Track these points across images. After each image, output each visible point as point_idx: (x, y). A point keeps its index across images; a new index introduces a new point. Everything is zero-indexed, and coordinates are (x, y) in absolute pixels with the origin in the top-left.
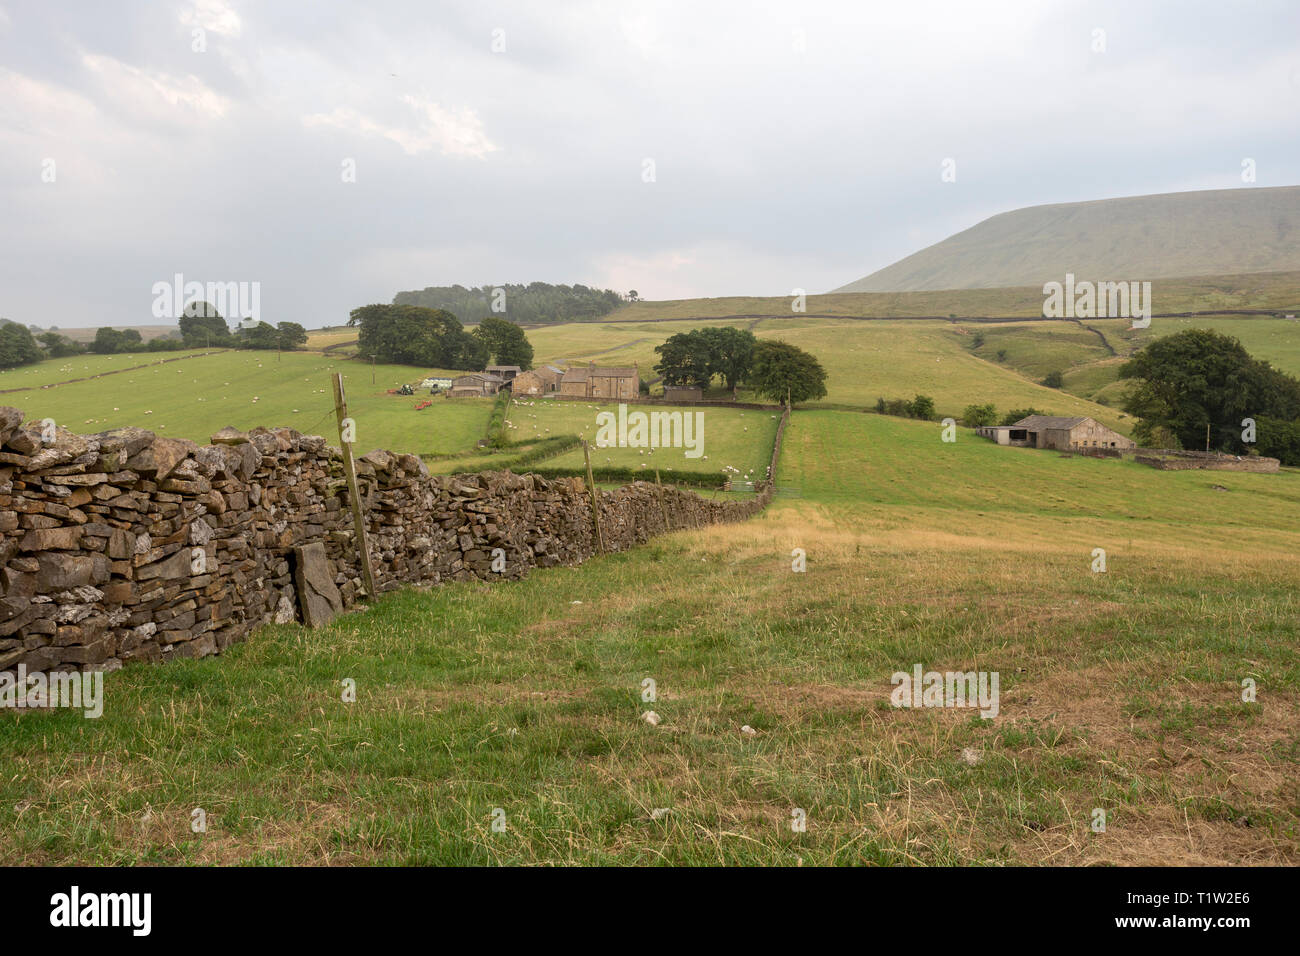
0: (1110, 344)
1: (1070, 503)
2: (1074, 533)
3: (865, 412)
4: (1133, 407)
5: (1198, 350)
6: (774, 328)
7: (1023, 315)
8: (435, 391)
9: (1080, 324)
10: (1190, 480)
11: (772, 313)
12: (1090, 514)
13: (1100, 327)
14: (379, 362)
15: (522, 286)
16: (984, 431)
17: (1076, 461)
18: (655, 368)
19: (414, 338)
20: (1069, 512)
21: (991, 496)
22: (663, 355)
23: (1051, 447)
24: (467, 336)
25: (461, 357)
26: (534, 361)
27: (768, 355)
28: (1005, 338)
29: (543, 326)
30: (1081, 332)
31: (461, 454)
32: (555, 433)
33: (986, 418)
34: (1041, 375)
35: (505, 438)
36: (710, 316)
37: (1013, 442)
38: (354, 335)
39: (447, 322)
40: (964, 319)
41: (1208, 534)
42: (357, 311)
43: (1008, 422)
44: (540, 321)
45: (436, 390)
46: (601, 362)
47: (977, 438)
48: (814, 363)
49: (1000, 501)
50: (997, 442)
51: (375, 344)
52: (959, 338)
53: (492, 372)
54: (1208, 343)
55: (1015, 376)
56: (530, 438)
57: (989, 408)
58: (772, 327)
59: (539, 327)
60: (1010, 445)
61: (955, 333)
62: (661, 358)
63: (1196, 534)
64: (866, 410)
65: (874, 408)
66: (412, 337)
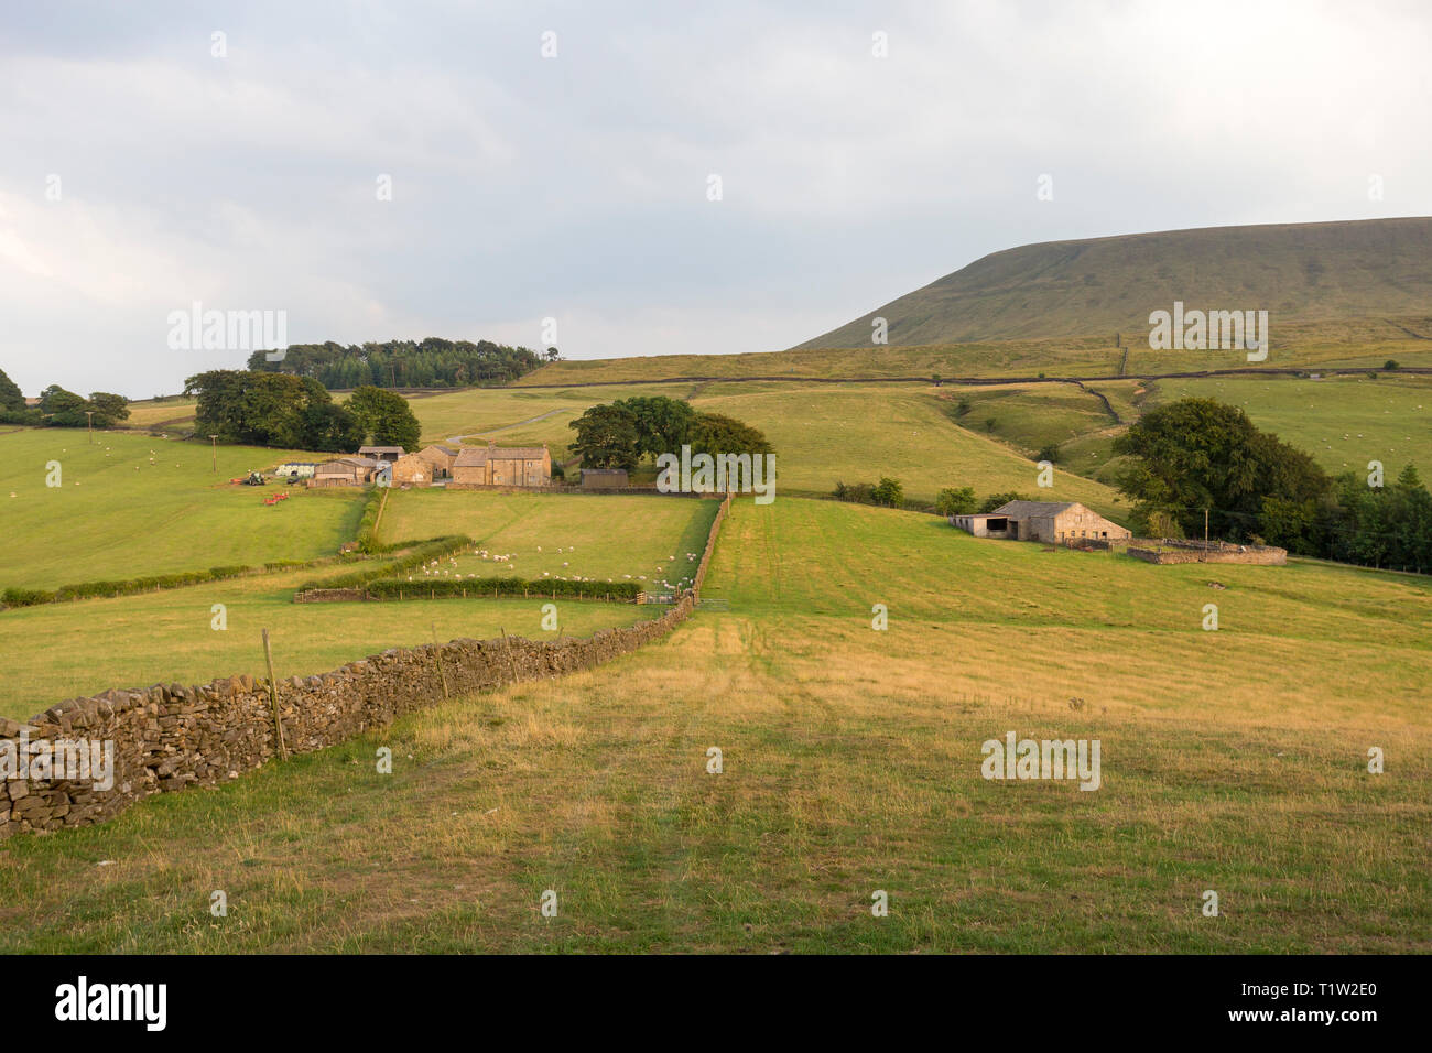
0: (1115, 410)
1: (1046, 609)
2: (1039, 648)
3: (823, 498)
4: (1132, 486)
5: (1199, 422)
6: (724, 394)
7: (1018, 376)
8: (294, 480)
9: (1082, 386)
10: (1185, 576)
11: (719, 374)
12: (1064, 623)
13: (1104, 390)
14: (221, 443)
15: (413, 343)
16: (958, 520)
17: (1060, 554)
18: (570, 448)
19: (268, 412)
20: (1041, 622)
21: (952, 601)
22: (580, 431)
23: (1034, 538)
24: (336, 409)
25: (329, 435)
26: (421, 439)
27: (704, 431)
28: (995, 403)
29: (439, 394)
30: (1081, 396)
31: (319, 562)
32: (441, 533)
33: (963, 504)
34: (1036, 448)
35: (376, 540)
36: (646, 379)
37: (991, 534)
38: (191, 408)
39: (310, 392)
40: (949, 381)
41: (1190, 644)
42: (193, 379)
43: (986, 510)
44: (437, 387)
45: (294, 478)
46: (507, 439)
47: (948, 530)
48: (760, 440)
49: (963, 609)
50: (972, 534)
51: (217, 419)
52: (941, 404)
53: (367, 455)
54: (1210, 414)
55: (1004, 450)
56: (408, 539)
57: (966, 492)
58: (721, 392)
59: (434, 395)
60: (988, 537)
61: (936, 398)
62: (578, 435)
63: (1176, 645)
64: (824, 497)
65: (833, 494)
66: (265, 411)
